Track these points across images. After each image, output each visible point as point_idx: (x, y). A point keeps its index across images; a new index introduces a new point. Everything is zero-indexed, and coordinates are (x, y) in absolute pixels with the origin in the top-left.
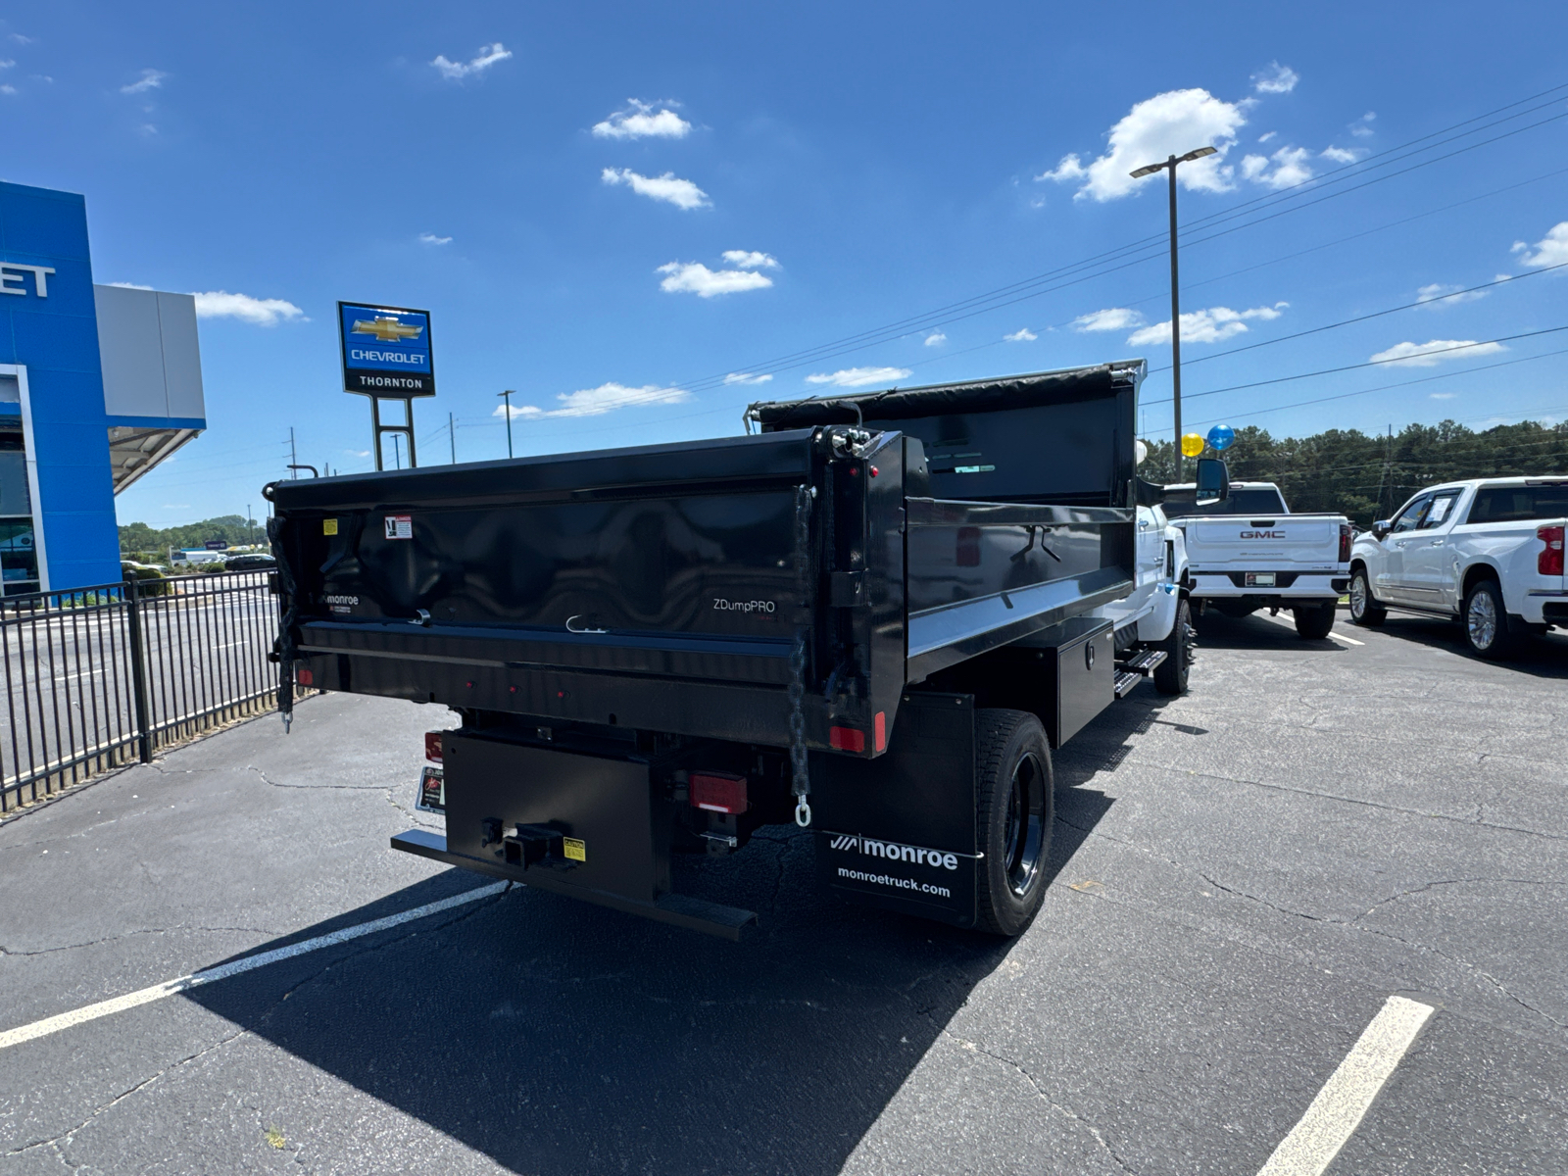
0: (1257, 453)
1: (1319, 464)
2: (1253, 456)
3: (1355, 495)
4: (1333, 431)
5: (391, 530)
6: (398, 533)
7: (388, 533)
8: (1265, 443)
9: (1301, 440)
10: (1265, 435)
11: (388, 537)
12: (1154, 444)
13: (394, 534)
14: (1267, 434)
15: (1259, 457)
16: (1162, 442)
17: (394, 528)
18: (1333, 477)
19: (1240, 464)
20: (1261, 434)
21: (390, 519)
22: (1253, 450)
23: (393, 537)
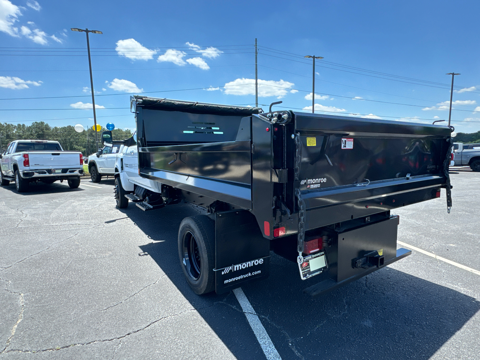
0: (45, 130)
1: (66, 136)
2: (43, 132)
3: (78, 146)
4: (70, 126)
5: (344, 145)
6: (347, 146)
7: (342, 146)
8: (47, 127)
9: (59, 128)
10: (47, 125)
11: (342, 148)
12: (3, 124)
13: (345, 146)
14: (48, 125)
15: (46, 132)
16: (6, 124)
17: (345, 144)
18: (71, 140)
19: (39, 134)
20: (46, 125)
21: (344, 140)
22: (44, 130)
23: (345, 148)
